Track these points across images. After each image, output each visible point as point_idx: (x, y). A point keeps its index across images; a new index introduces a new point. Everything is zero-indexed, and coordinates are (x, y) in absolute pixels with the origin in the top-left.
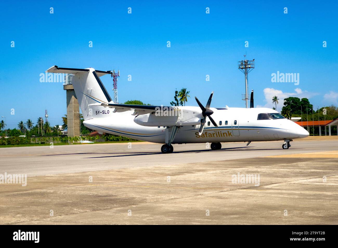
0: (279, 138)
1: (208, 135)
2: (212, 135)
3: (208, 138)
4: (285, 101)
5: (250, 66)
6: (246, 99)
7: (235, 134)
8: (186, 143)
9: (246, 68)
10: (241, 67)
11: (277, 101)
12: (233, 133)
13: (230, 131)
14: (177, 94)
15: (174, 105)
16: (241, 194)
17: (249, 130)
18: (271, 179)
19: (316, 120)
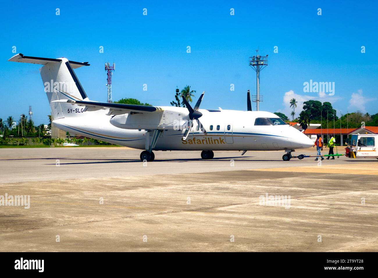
0: (278, 147)
1: (196, 141)
2: (201, 141)
3: (196, 145)
4: (305, 104)
5: (262, 63)
6: (257, 100)
7: (228, 141)
8: (171, 150)
9: (257, 65)
10: (253, 63)
11: (295, 104)
12: (225, 139)
13: (222, 138)
14: (178, 93)
15: (175, 105)
16: (181, 218)
17: (244, 137)
18: (234, 199)
19: (337, 127)
